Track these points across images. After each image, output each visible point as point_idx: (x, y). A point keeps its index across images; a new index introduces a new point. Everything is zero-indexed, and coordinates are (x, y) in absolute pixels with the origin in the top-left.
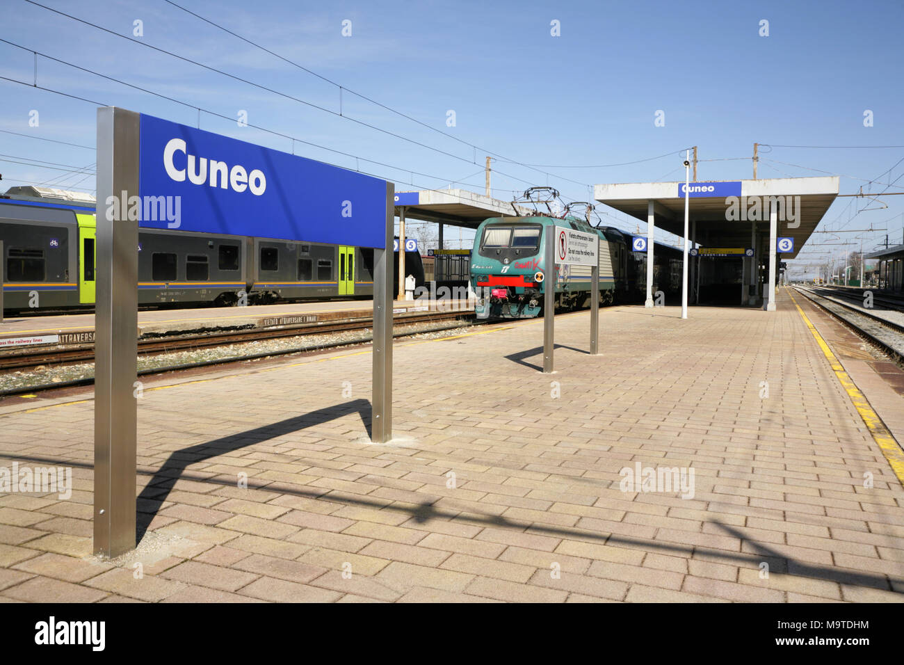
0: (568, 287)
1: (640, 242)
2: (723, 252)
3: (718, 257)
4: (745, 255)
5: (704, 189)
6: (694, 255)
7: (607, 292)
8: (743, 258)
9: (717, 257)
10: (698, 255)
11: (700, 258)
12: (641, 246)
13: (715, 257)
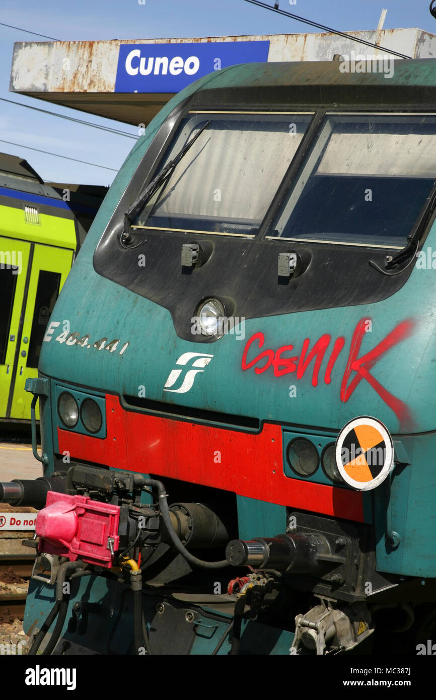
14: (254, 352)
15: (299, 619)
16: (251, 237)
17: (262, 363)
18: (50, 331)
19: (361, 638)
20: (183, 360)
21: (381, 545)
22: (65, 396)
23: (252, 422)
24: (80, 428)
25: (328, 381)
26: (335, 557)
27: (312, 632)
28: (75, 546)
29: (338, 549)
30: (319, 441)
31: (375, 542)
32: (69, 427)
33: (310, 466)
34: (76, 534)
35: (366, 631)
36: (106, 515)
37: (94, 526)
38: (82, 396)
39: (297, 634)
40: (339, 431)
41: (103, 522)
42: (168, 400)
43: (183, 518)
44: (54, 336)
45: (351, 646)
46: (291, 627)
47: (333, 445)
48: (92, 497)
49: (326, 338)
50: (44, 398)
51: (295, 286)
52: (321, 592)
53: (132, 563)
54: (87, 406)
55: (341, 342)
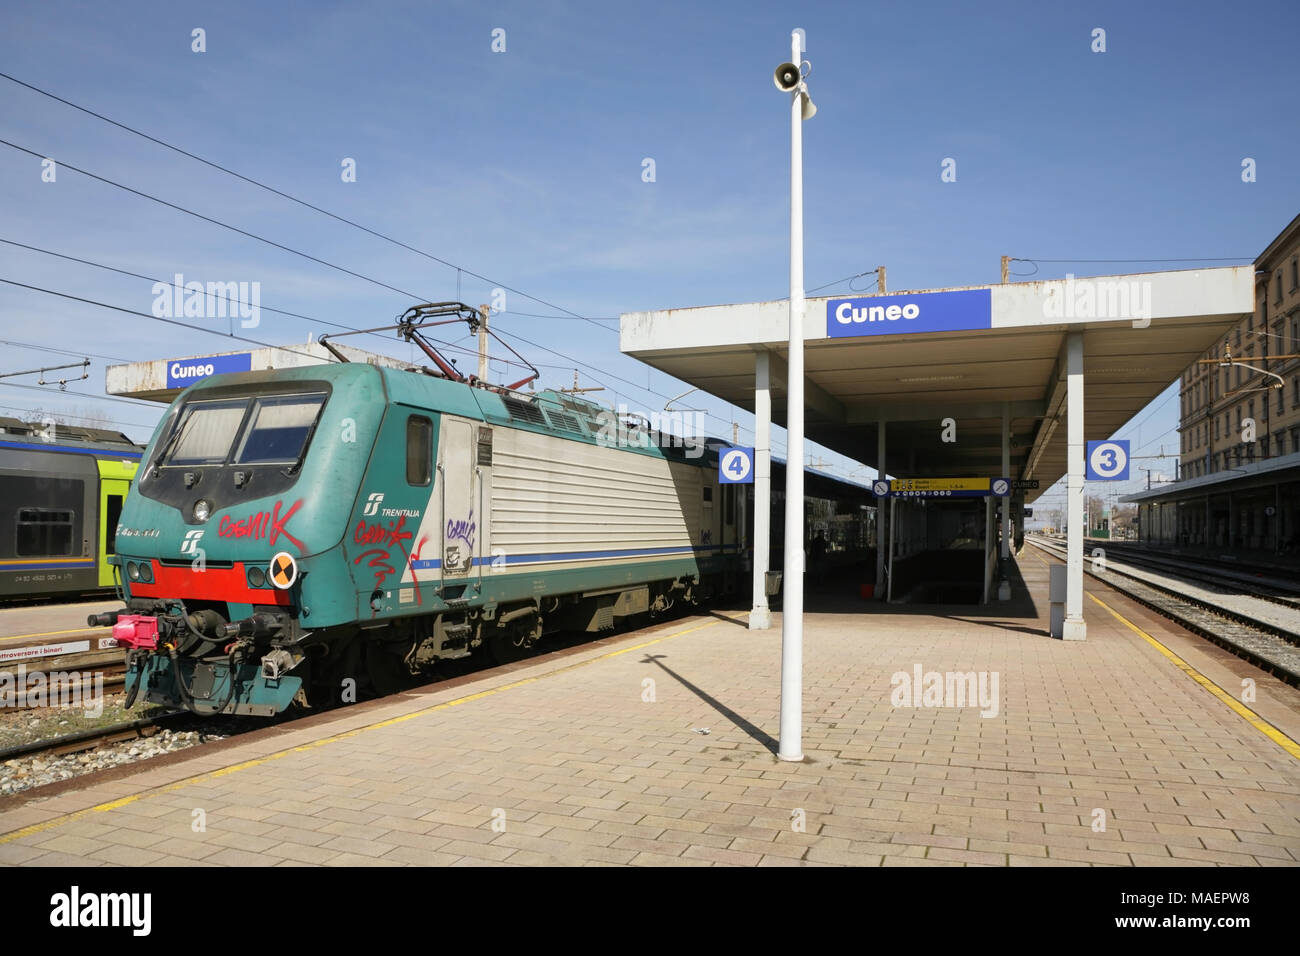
0: (478, 591)
1: (738, 459)
2: (943, 486)
3: (933, 497)
4: (990, 492)
5: (893, 313)
6: (881, 493)
7: (676, 585)
8: (987, 499)
9: (929, 498)
10: (890, 493)
11: (893, 501)
12: (739, 470)
13: (927, 498)
14: (225, 527)
15: (263, 659)
16: (221, 466)
17: (229, 532)
18: (118, 530)
19: (298, 663)
20: (189, 536)
21: (301, 615)
22: (131, 564)
23: (228, 563)
24: (141, 580)
25: (264, 536)
26: (278, 625)
27: (271, 664)
28: (136, 641)
29: (280, 620)
30: (262, 567)
31: (298, 613)
32: (135, 581)
33: (261, 582)
34: (136, 635)
35: (300, 659)
36: (150, 623)
37: (145, 629)
38: (138, 562)
39: (263, 666)
40: (270, 561)
41: (149, 626)
42: (184, 558)
43: (199, 618)
44: (120, 532)
45: (293, 667)
46: (260, 663)
47: (268, 569)
48: (144, 615)
49: (261, 514)
50: (120, 567)
51: (245, 489)
52: (275, 643)
53: (170, 645)
54: (142, 568)
55: (268, 514)
